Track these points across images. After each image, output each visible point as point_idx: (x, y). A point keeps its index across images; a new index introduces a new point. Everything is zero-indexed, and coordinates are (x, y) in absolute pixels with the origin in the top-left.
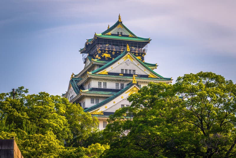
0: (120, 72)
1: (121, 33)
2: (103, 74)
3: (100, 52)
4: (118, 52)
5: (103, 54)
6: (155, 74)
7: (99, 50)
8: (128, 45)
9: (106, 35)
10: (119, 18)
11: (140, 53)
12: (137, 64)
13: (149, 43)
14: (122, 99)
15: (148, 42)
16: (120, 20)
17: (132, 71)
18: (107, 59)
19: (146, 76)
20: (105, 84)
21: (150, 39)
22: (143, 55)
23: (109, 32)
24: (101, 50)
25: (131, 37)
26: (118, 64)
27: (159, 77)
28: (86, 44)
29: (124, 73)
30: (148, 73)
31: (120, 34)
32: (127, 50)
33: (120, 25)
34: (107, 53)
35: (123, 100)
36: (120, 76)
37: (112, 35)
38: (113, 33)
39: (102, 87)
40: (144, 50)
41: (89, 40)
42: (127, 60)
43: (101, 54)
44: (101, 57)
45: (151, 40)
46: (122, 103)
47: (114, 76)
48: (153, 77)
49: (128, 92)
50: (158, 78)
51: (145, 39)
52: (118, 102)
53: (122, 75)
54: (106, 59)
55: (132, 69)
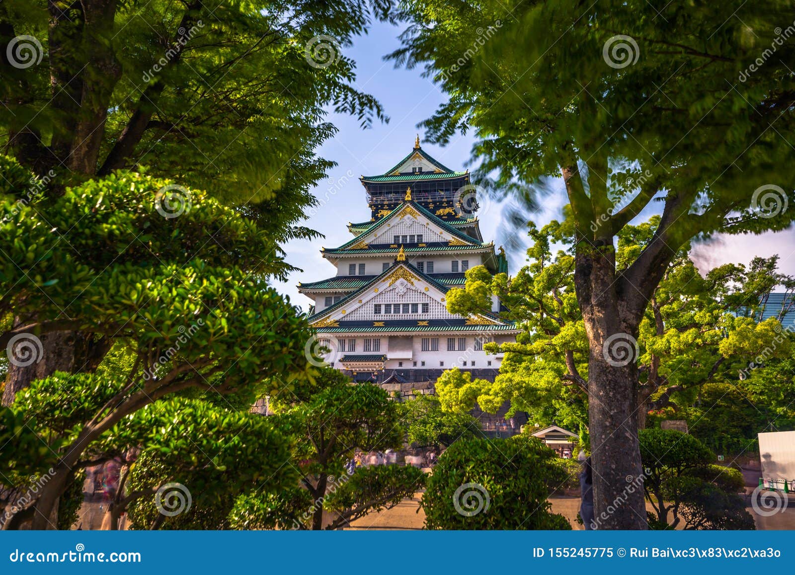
20: (362, 267)
39: (357, 274)
55: (416, 233)
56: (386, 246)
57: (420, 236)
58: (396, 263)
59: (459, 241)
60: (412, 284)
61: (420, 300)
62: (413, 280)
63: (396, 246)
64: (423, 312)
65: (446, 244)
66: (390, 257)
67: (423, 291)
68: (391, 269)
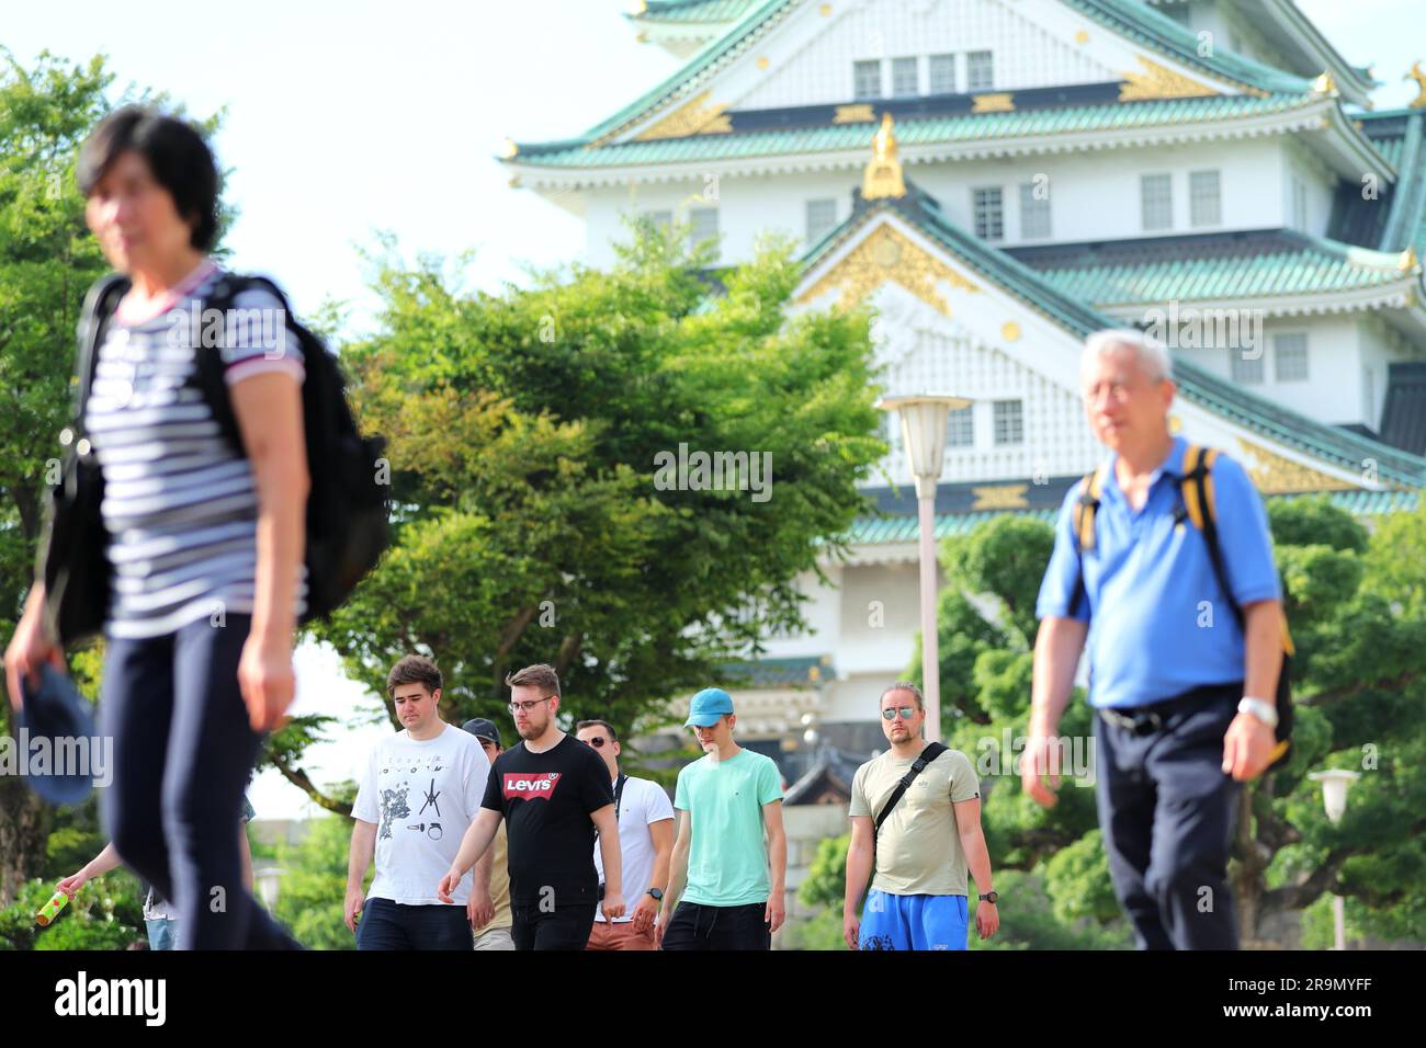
2: (673, 141)
6: (1186, 64)
17: (960, 61)
20: (706, 223)
26: (826, 23)
29: (887, 90)
48: (1164, 88)
50: (1216, 98)
55: (960, 44)
56: (817, 117)
57: (980, 57)
58: (863, 207)
59: (1170, 77)
60: (942, 307)
61: (983, 386)
62: (944, 289)
63: (864, 113)
64: (1001, 438)
65: (1104, 94)
66: (839, 173)
67: (995, 339)
68: (837, 236)
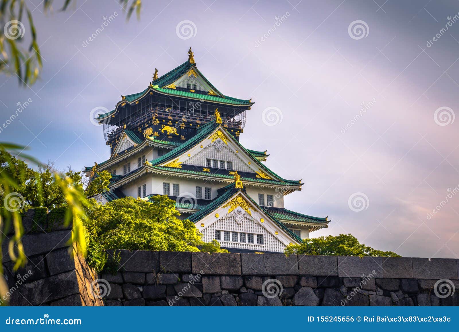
0: (204, 164)
1: (194, 86)
2: (172, 168)
3: (158, 122)
4: (191, 125)
5: (164, 127)
6: (269, 173)
7: (156, 118)
8: (216, 110)
9: (168, 88)
10: (191, 56)
11: (232, 129)
12: (234, 151)
13: (250, 109)
14: (216, 220)
15: (248, 108)
16: (193, 60)
17: (226, 163)
18: (171, 137)
19: (252, 175)
21: (251, 102)
22: (236, 133)
23: (171, 83)
24: (160, 119)
25: (212, 95)
26: (201, 149)
27: (276, 178)
28: (121, 105)
29: (212, 166)
30: (255, 168)
31: (192, 87)
32: (218, 121)
33: (192, 71)
34: (171, 126)
35: (218, 221)
36: (205, 172)
37: (178, 89)
38: (179, 86)
40: (239, 123)
41: (126, 97)
42: (216, 140)
43: (160, 126)
44: (160, 133)
45: (253, 103)
46: (217, 226)
47: (193, 172)
48: (263, 176)
49: (226, 206)
50: (274, 180)
51: (241, 101)
52: (209, 224)
53: (208, 170)
54: (169, 137)
